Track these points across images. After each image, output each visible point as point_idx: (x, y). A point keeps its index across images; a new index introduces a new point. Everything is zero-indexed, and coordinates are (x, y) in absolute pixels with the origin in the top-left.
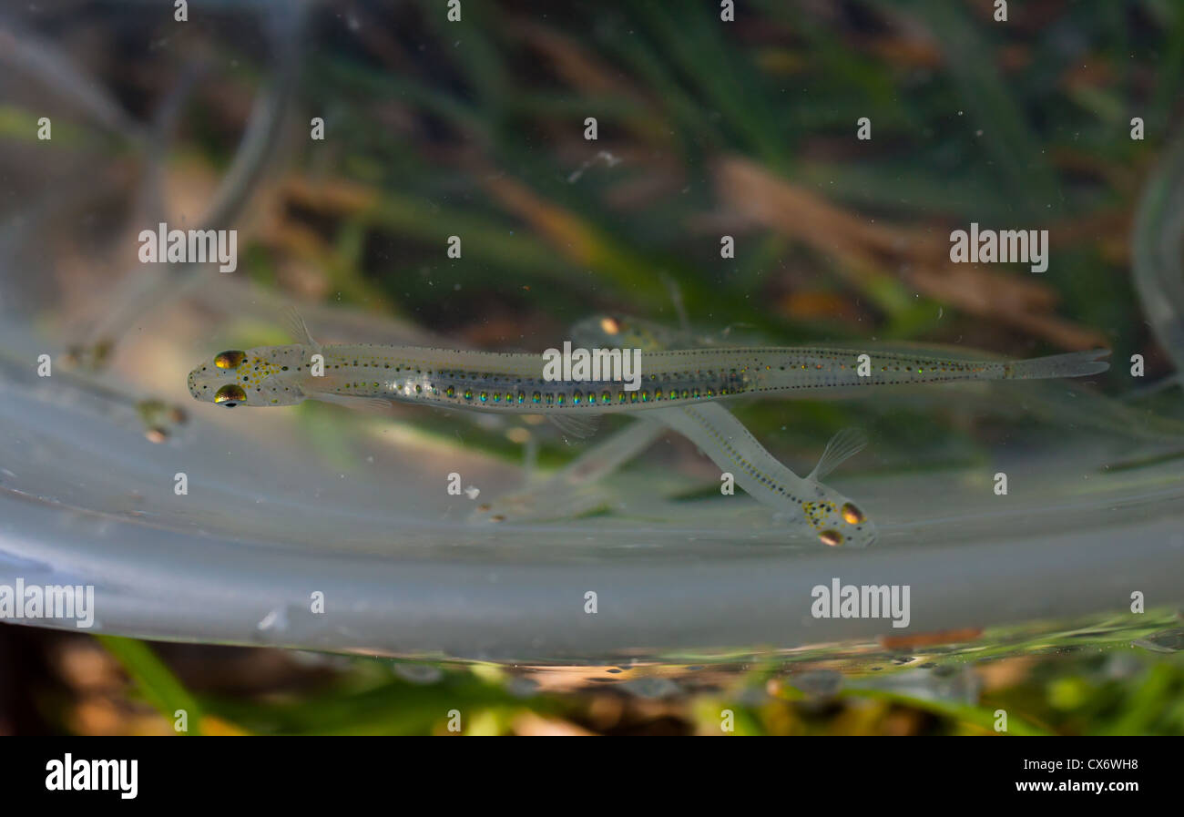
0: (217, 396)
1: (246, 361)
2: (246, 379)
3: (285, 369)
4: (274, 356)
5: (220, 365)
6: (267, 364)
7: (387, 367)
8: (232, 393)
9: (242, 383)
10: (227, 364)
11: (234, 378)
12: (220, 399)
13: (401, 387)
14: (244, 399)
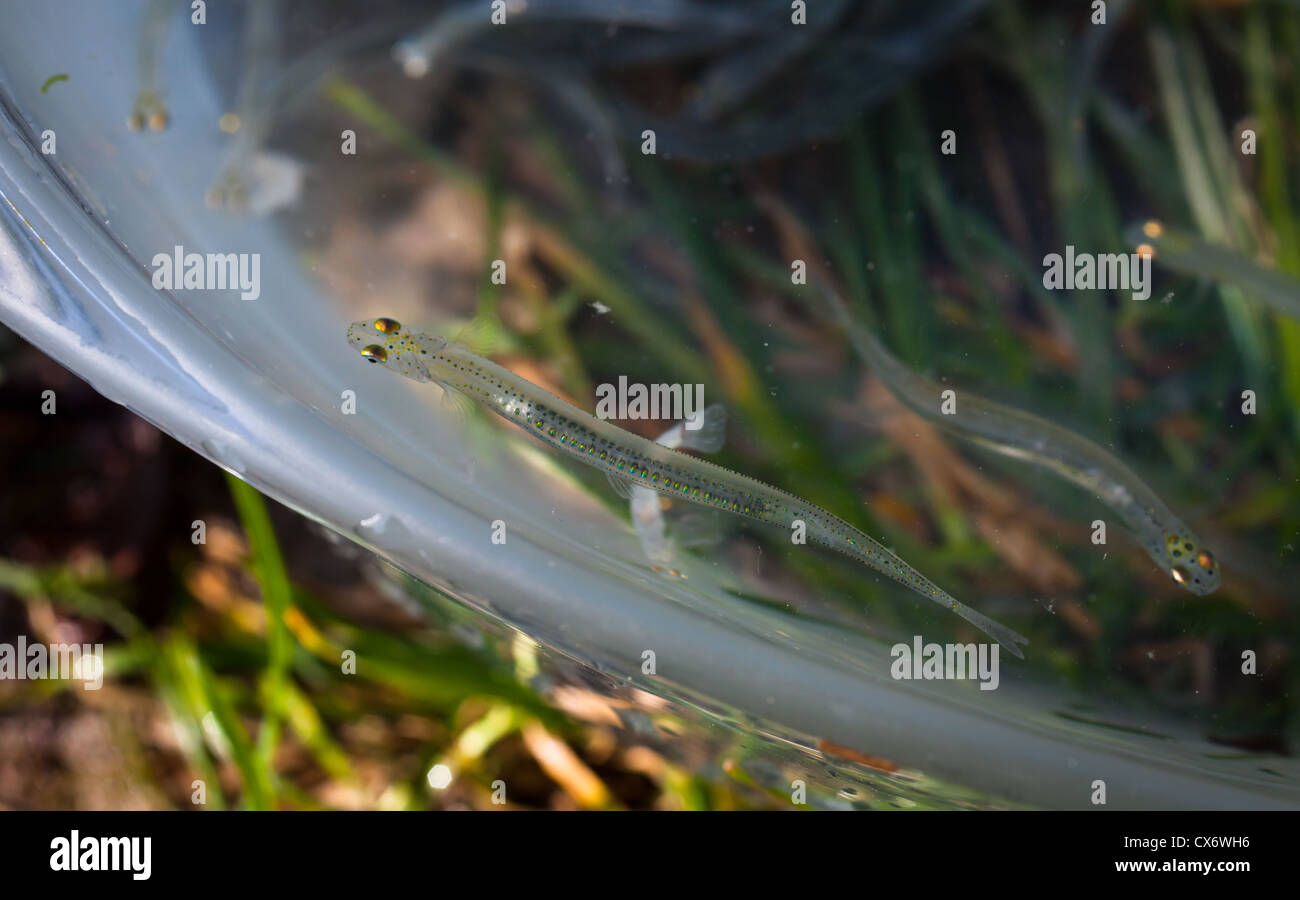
0: (364, 350)
1: (397, 334)
2: (391, 347)
3: (424, 352)
4: (421, 338)
5: (378, 327)
6: (412, 343)
7: (499, 386)
8: (378, 352)
9: (387, 348)
10: (383, 329)
11: (382, 342)
12: (367, 353)
13: (505, 404)
14: (384, 360)
